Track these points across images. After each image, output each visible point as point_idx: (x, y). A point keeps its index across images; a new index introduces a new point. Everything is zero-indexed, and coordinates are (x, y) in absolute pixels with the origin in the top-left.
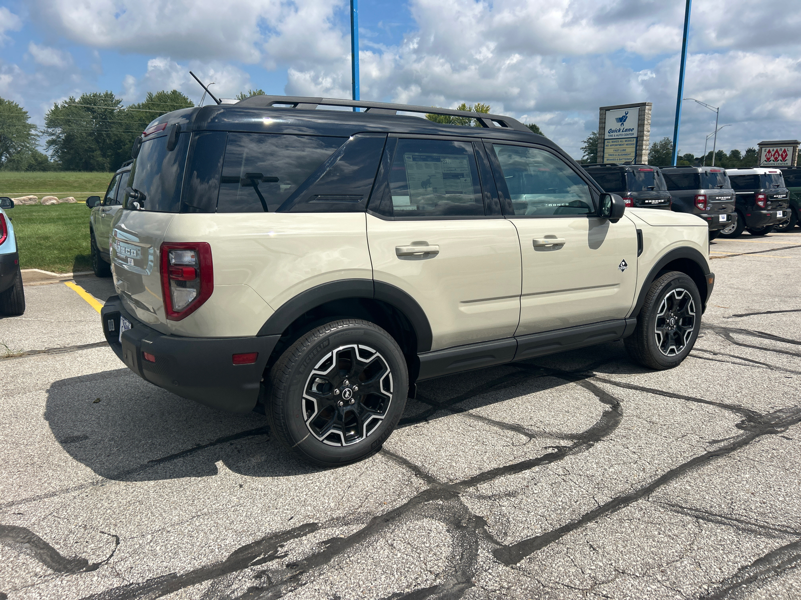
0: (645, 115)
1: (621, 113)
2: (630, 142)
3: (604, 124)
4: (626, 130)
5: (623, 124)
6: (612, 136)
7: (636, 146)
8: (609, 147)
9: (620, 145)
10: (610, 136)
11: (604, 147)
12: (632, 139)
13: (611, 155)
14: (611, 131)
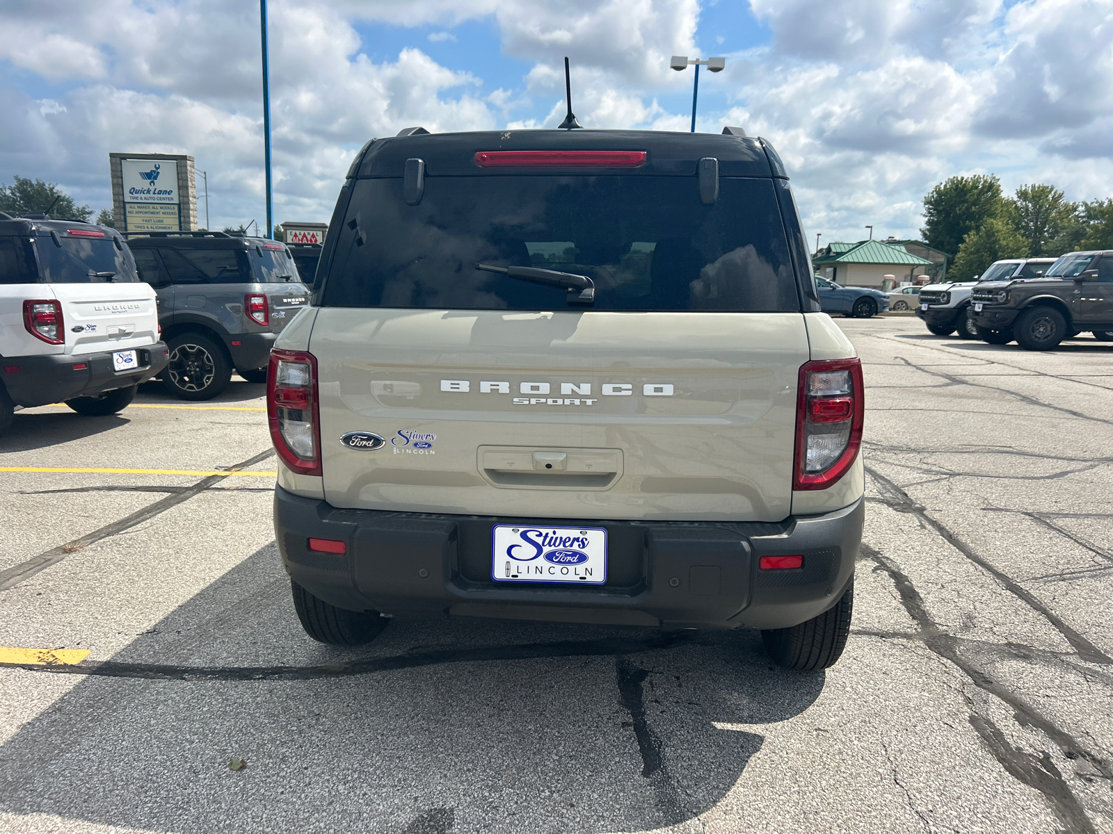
0: (187, 173)
1: (149, 166)
2: (168, 211)
3: (120, 180)
4: (160, 192)
5: (153, 182)
6: (137, 198)
7: (180, 217)
8: (135, 215)
9: (153, 213)
10: (134, 198)
11: (125, 214)
12: (172, 206)
13: (138, 227)
14: (133, 191)
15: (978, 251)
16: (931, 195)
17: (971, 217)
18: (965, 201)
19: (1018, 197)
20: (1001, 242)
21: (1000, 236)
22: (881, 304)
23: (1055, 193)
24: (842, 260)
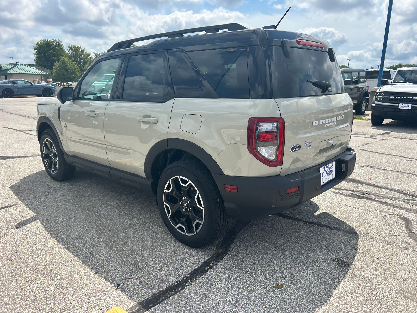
15: (61, 69)
16: (36, 46)
17: (54, 55)
18: (50, 50)
19: (69, 49)
20: (69, 66)
21: (68, 64)
22: (53, 91)
23: (82, 49)
24: (9, 72)
